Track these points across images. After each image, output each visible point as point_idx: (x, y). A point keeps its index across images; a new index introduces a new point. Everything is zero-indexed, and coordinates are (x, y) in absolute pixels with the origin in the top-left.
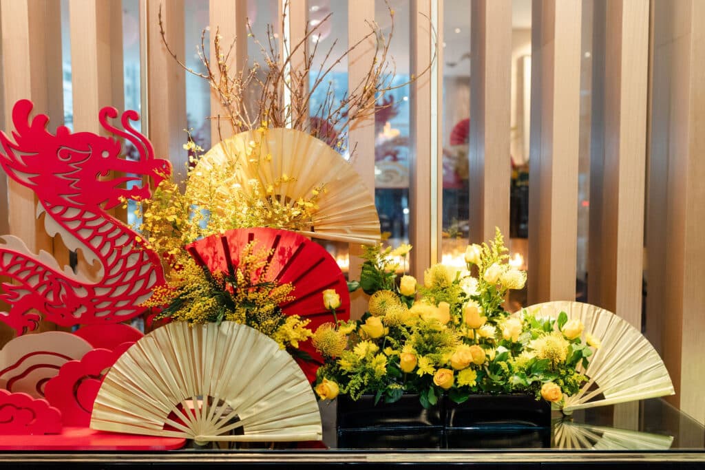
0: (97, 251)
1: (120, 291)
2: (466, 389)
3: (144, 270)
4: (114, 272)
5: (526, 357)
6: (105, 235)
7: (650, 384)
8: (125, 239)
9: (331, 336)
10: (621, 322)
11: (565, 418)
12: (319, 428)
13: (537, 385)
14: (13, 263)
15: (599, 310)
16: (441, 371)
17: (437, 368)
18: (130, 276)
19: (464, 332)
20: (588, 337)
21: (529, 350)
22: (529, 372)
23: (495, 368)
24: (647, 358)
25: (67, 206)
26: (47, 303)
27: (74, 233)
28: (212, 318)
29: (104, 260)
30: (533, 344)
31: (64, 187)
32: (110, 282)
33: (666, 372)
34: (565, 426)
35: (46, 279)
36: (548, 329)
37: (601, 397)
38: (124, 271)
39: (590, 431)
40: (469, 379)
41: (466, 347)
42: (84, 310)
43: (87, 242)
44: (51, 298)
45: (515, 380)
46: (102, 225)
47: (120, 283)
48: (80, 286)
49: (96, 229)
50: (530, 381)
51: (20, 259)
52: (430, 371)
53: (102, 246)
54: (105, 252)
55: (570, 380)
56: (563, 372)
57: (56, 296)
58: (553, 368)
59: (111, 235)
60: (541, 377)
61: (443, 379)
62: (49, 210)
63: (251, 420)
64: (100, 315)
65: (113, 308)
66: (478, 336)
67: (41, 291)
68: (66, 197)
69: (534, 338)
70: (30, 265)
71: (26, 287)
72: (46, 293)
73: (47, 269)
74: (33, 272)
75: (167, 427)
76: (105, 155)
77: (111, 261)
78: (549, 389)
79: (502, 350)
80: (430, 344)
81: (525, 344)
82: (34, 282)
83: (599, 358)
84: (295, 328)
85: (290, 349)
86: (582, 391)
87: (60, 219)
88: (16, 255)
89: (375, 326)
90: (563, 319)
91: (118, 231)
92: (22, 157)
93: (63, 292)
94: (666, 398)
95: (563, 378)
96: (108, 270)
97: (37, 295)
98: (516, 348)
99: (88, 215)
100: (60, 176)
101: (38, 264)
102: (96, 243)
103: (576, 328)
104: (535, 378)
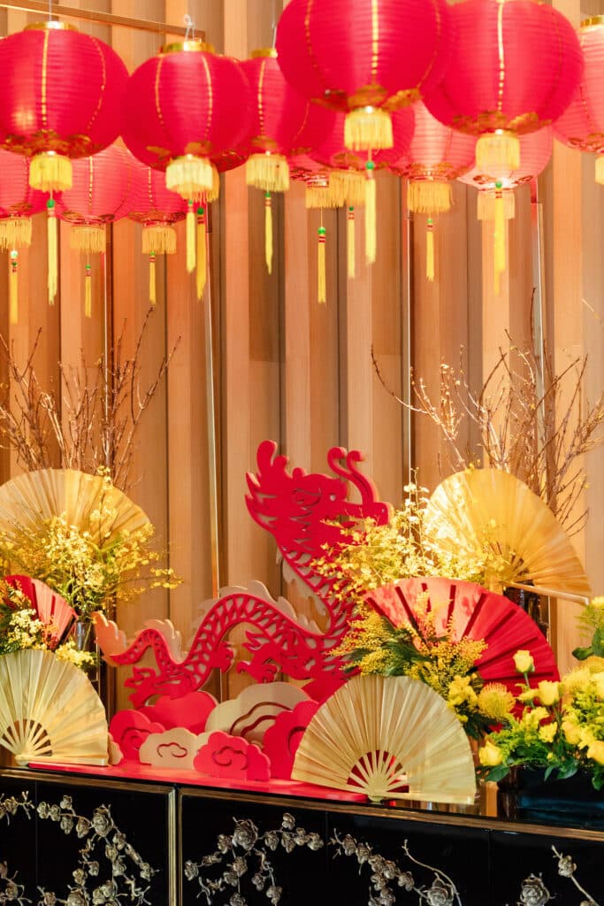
0: (325, 600)
4: (337, 625)
14: (256, 610)
25: (300, 551)
26: (283, 653)
27: (306, 580)
29: (331, 611)
32: (336, 634)
35: (282, 628)
42: (313, 663)
43: (316, 590)
44: (285, 647)
47: (344, 635)
48: (311, 636)
51: (261, 606)
54: (331, 600)
57: (291, 646)
62: (286, 555)
64: (326, 669)
65: (338, 662)
67: (277, 640)
68: (299, 542)
71: (265, 635)
72: (282, 643)
73: (283, 618)
74: (272, 620)
75: (350, 781)
76: (333, 498)
77: (336, 612)
82: (272, 631)
87: (294, 565)
88: (259, 602)
92: (264, 499)
93: (297, 642)
96: (334, 621)
97: (274, 643)
100: (294, 519)
101: (276, 613)
102: (324, 591)
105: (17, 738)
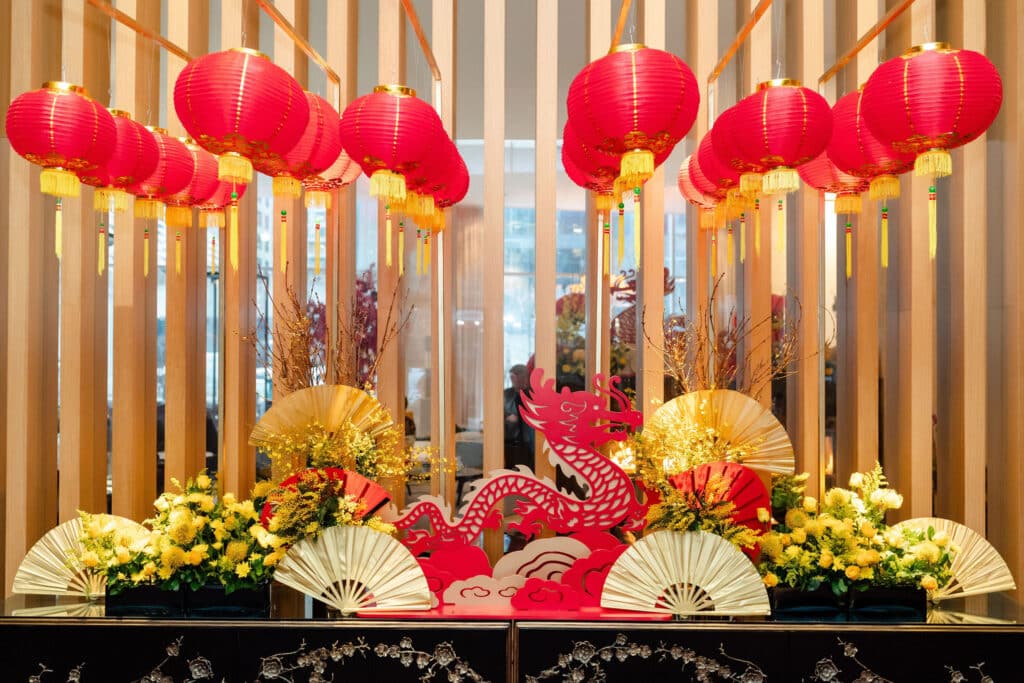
0: (587, 478)
1: (603, 507)
2: (866, 581)
3: (621, 492)
4: (598, 493)
5: (908, 559)
6: (593, 466)
7: (997, 581)
8: (608, 468)
9: (773, 540)
10: (973, 535)
11: (934, 606)
12: (768, 607)
13: (918, 578)
14: (526, 486)
15: (956, 524)
16: (850, 568)
17: (847, 566)
18: (610, 496)
19: (861, 540)
20: (952, 544)
21: (910, 553)
22: (912, 569)
23: (886, 566)
24: (995, 561)
25: (566, 444)
26: (548, 516)
27: (571, 464)
28: (692, 528)
29: (592, 484)
30: (912, 549)
31: (565, 431)
32: (595, 501)
33: (1009, 572)
34: (934, 612)
35: (548, 497)
36: (921, 538)
37: (960, 590)
38: (606, 492)
39: (953, 616)
40: (869, 574)
41: (863, 550)
42: (576, 520)
43: (580, 471)
44: (551, 511)
45: (902, 574)
46: (591, 459)
47: (603, 501)
48: (573, 503)
49: (586, 461)
50: (913, 575)
51: (529, 483)
52: (842, 567)
53: (591, 473)
54: (593, 478)
55: (942, 575)
56: (936, 569)
57: (556, 510)
58: (927, 566)
59: (598, 466)
60: (921, 573)
61: (851, 573)
62: (553, 447)
63: (720, 600)
64: (586, 525)
65: (597, 520)
66: (871, 543)
67: (545, 507)
68: (566, 438)
69: (912, 545)
70: (537, 487)
71: (534, 503)
72: (548, 508)
73: (549, 490)
74: (540, 492)
75: (657, 606)
76: (596, 408)
77: (596, 485)
78: (928, 580)
79: (889, 553)
80: (839, 549)
81: (906, 550)
82: (540, 500)
83: (958, 561)
84: (749, 536)
85: (745, 550)
86: (946, 587)
87: (561, 454)
88: (527, 480)
89: (800, 535)
90: (931, 532)
91: (603, 463)
92: (536, 409)
93: (561, 507)
94: (1009, 592)
95: (936, 573)
96: (595, 491)
98: (899, 552)
99: (582, 451)
100: (563, 423)
102: (587, 471)
103: (943, 538)
104: (917, 574)
105: (337, 596)
